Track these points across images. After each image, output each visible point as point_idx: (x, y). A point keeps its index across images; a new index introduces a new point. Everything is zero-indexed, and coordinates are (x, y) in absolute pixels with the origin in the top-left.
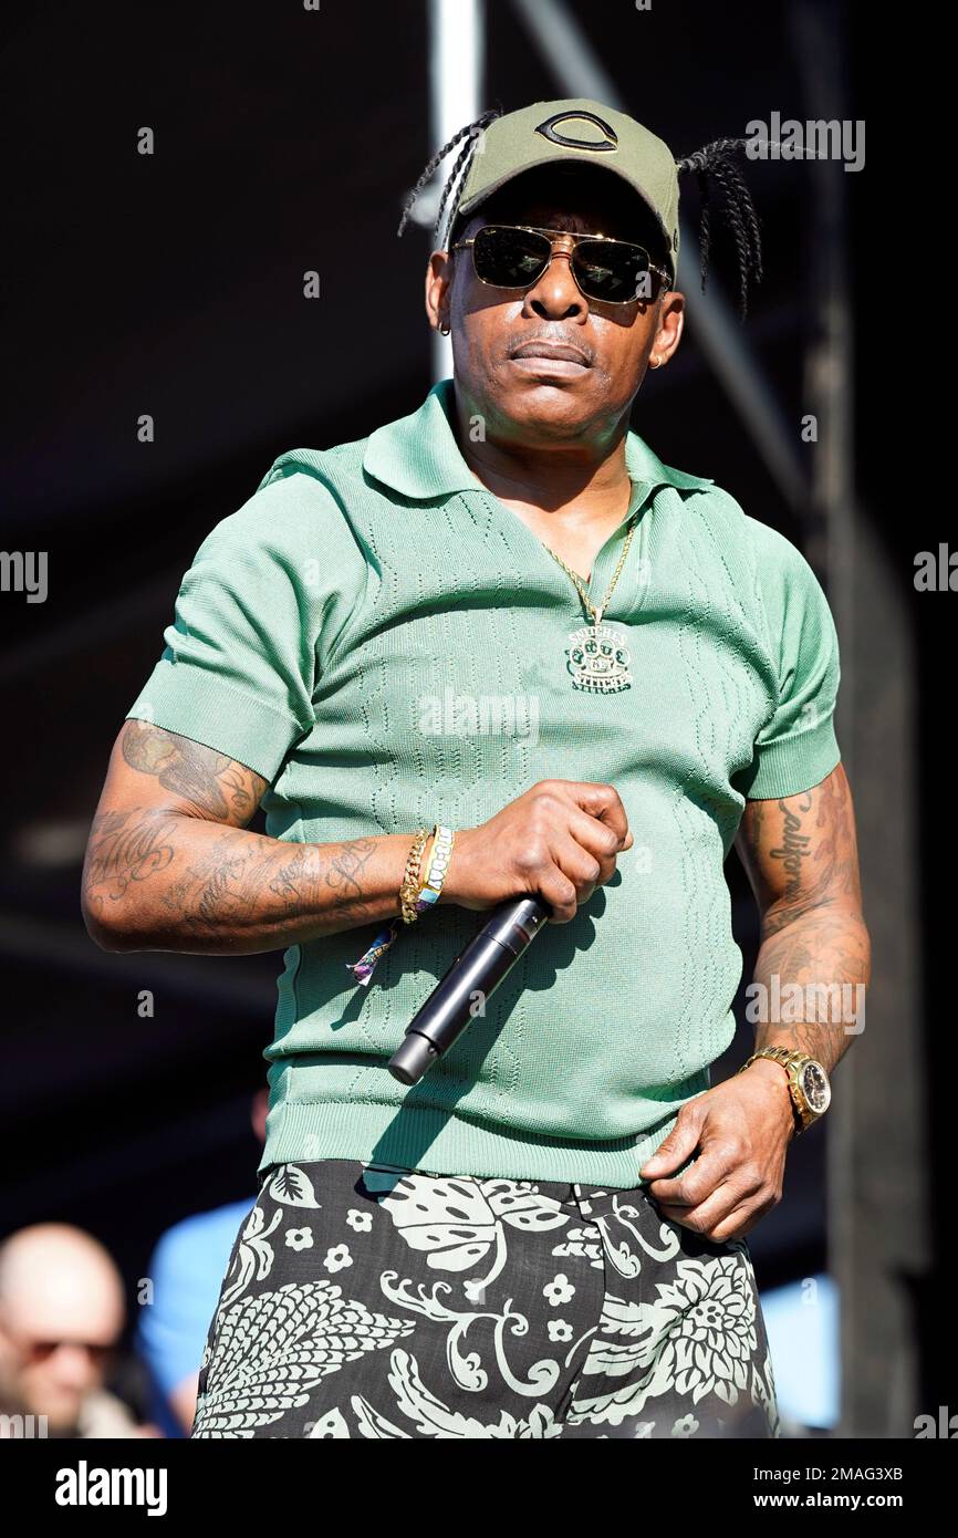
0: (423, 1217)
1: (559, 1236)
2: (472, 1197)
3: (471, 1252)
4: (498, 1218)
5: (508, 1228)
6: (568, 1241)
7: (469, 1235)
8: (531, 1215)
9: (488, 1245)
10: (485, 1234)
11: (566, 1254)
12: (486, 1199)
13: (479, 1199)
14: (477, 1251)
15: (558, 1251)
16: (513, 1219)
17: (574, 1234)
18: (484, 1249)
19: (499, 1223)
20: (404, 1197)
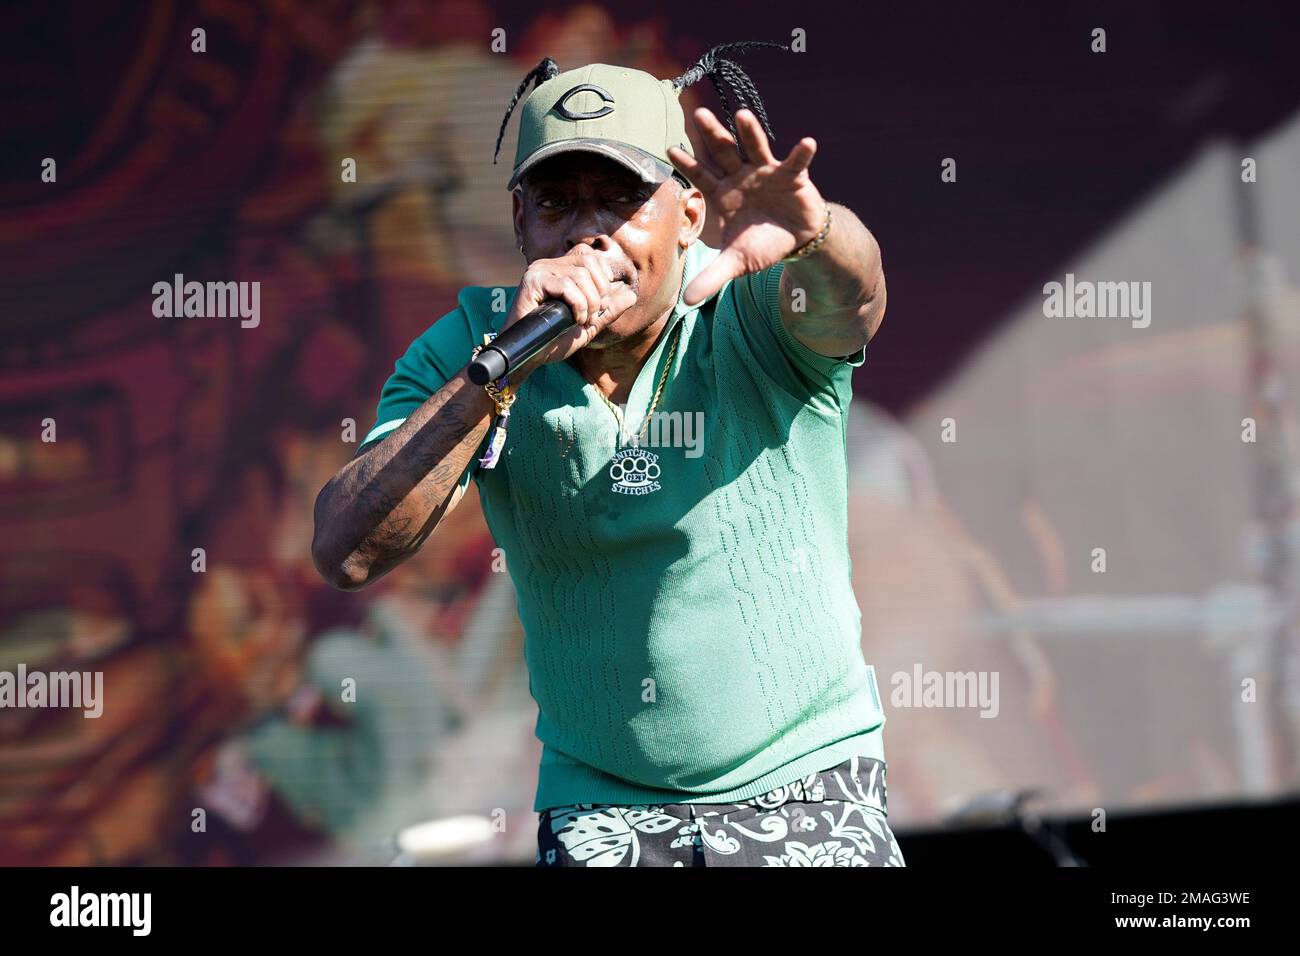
0: (584, 837)
1: (674, 834)
2: (614, 817)
3: (616, 855)
4: (632, 828)
5: (640, 834)
6: (680, 836)
7: (616, 842)
8: (653, 822)
9: (627, 847)
10: (624, 840)
11: (680, 845)
12: (623, 816)
13: (619, 818)
14: (620, 853)
15: (675, 845)
16: (643, 828)
17: (683, 831)
18: (625, 850)
19: (633, 831)
20: (571, 829)
